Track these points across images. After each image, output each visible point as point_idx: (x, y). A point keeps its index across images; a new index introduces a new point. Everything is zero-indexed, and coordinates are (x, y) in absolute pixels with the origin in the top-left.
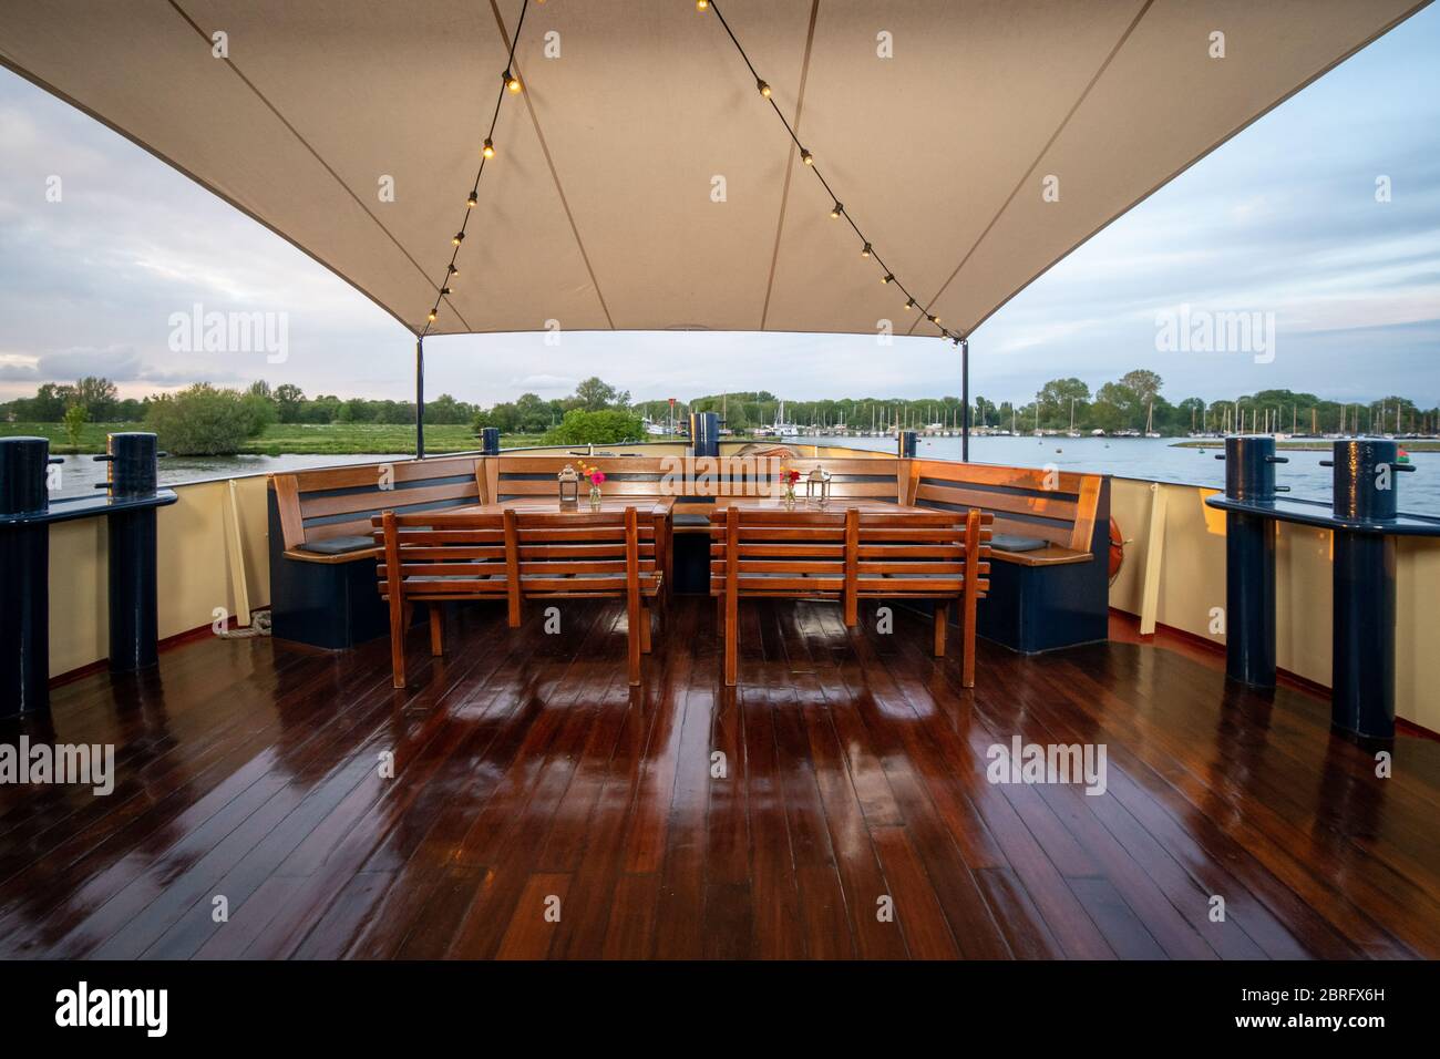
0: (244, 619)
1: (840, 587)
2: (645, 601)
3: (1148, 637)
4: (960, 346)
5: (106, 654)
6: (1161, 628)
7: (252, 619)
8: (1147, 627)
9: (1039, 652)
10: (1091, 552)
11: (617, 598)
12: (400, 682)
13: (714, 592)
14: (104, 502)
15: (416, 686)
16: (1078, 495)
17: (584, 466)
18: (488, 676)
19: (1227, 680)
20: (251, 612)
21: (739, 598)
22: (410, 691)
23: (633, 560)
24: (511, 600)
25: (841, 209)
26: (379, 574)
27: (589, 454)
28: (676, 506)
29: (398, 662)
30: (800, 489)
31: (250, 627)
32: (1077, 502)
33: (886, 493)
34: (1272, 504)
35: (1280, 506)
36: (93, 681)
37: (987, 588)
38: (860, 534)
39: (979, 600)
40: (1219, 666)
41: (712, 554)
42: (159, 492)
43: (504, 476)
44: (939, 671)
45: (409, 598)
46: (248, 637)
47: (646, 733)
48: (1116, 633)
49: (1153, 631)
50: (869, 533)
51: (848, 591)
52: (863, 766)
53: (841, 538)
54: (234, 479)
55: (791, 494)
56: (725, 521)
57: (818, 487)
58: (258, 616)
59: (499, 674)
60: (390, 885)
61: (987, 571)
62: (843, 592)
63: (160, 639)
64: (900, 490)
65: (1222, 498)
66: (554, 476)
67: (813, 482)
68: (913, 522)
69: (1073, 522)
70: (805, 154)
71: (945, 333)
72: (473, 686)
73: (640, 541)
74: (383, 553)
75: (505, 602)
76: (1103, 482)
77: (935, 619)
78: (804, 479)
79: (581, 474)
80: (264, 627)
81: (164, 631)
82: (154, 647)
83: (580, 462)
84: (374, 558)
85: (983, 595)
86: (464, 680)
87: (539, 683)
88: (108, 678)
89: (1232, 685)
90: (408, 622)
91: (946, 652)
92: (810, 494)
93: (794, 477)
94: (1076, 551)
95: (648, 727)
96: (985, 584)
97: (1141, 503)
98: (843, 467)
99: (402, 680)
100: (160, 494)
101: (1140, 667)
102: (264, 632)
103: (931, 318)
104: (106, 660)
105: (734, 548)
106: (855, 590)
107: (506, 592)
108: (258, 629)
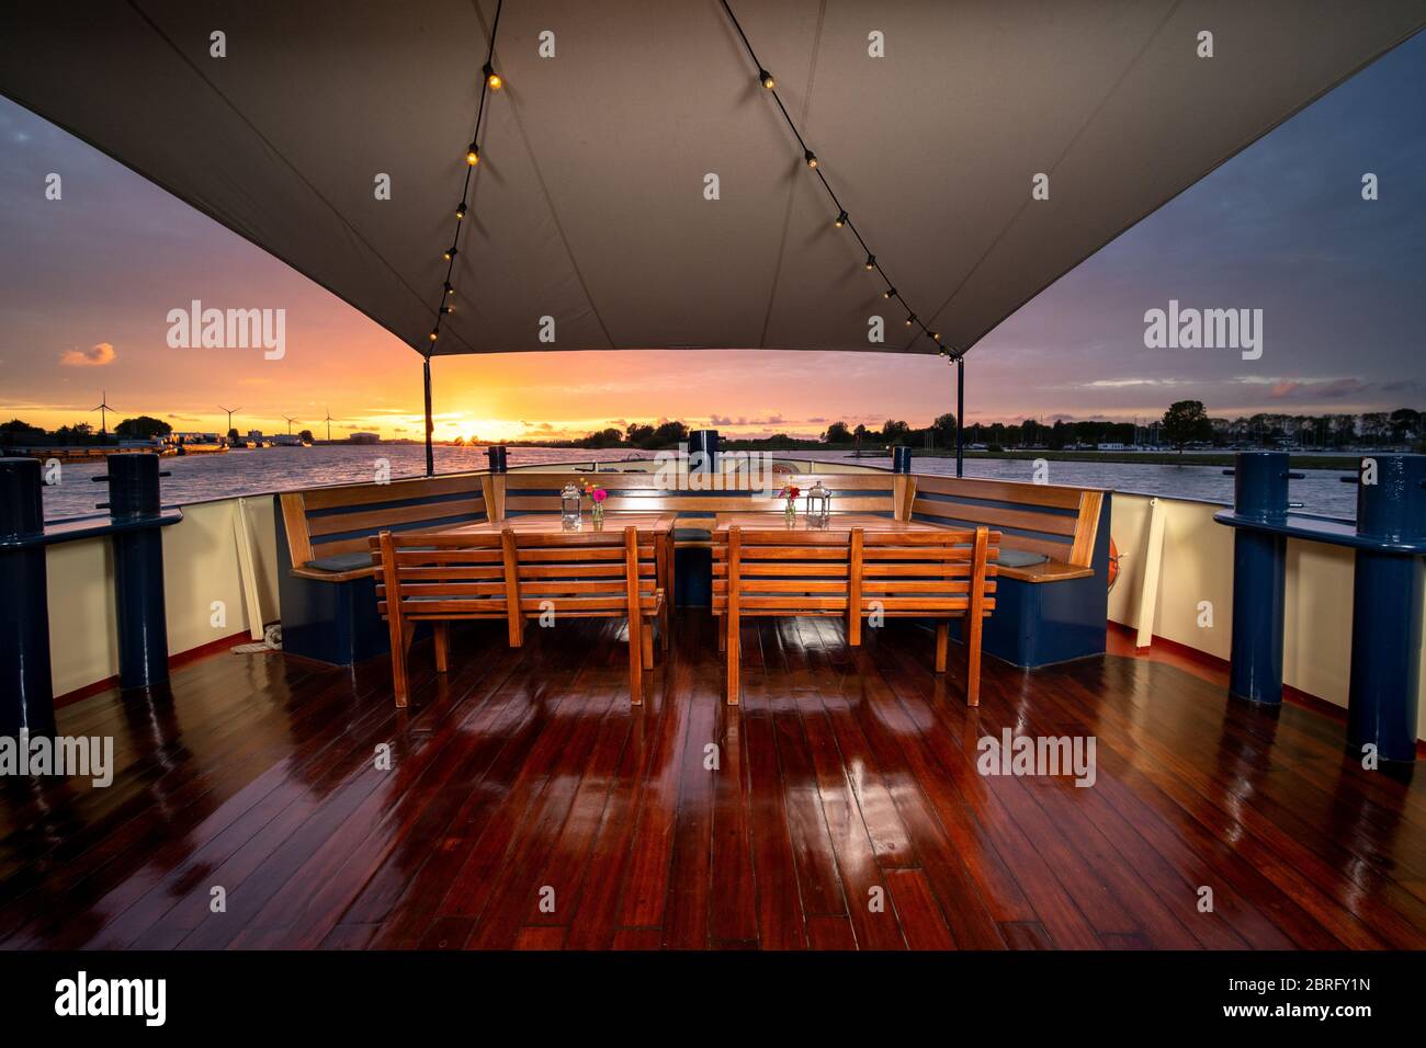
0: (257, 633)
1: (844, 606)
2: (646, 620)
3: (1144, 650)
4: (956, 363)
5: (117, 672)
6: (1157, 641)
7: (265, 632)
8: (1144, 640)
9: (1039, 667)
10: (1092, 567)
11: (617, 617)
12: (402, 702)
13: (716, 612)
14: (107, 522)
15: (418, 705)
16: (1078, 511)
17: (586, 483)
18: (490, 694)
19: (1230, 696)
20: (264, 626)
21: (741, 617)
22: (412, 710)
23: (633, 579)
24: (510, 620)
25: (846, 218)
26: (379, 594)
27: (594, 469)
28: (678, 521)
29: (400, 681)
30: (800, 504)
31: (263, 640)
32: (1077, 517)
33: (883, 508)
34: (1285, 521)
35: (1292, 523)
36: (107, 697)
37: (993, 607)
38: (864, 553)
39: (984, 619)
40: (1222, 682)
41: (714, 573)
42: (163, 512)
43: (510, 493)
44: (940, 688)
45: (410, 618)
46: (261, 652)
47: (647, 759)
48: (1112, 645)
49: (1149, 644)
50: (875, 553)
51: (852, 611)
52: (867, 782)
53: (846, 558)
54: (243, 497)
55: (791, 510)
56: (727, 540)
57: (818, 503)
58: (270, 630)
59: (501, 692)
60: (371, 939)
61: (993, 590)
62: (847, 611)
63: (170, 654)
64: (897, 505)
65: (1230, 514)
66: (557, 493)
67: (813, 498)
68: (918, 540)
69: (1074, 537)
70: (809, 156)
71: (943, 349)
72: (474, 706)
73: (640, 560)
74: (381, 573)
75: (505, 623)
76: (1105, 497)
77: (936, 635)
78: (803, 494)
79: (583, 491)
80: (276, 641)
81: (174, 649)
82: (165, 664)
83: (582, 479)
84: (373, 577)
85: (989, 614)
86: (467, 697)
87: (544, 695)
88: (120, 695)
89: (1236, 701)
90: (409, 640)
91: (947, 668)
92: (810, 509)
93: (795, 493)
94: (1076, 567)
95: (649, 750)
96: (991, 603)
97: (1139, 517)
98: (840, 482)
99: (404, 700)
100: (164, 514)
101: (1136, 679)
102: (276, 646)
103: (931, 335)
104: (116, 676)
105: (737, 568)
106: (859, 609)
107: (506, 612)
108: (270, 644)
